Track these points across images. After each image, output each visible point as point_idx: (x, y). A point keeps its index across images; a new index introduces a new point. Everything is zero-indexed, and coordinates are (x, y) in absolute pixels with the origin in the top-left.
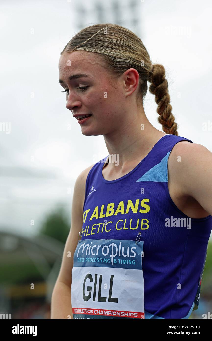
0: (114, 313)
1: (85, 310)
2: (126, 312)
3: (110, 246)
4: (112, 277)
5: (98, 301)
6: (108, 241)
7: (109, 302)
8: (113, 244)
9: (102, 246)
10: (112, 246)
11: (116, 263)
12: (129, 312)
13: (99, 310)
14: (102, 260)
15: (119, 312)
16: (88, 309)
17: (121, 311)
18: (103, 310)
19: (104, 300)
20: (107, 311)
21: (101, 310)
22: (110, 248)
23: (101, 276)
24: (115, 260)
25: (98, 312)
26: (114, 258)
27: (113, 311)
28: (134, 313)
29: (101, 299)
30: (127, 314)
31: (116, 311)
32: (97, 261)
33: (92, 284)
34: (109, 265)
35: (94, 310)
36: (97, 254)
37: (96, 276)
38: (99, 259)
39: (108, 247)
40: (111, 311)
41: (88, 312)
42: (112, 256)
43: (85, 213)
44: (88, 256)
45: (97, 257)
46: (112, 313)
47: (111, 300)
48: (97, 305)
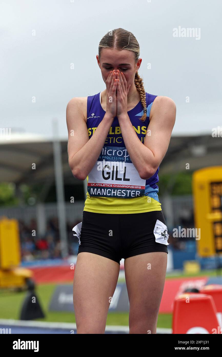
0: (127, 187)
1: (106, 185)
2: (135, 186)
3: (123, 151)
5: (116, 180)
6: (121, 148)
7: (123, 180)
9: (117, 151)
10: (125, 151)
11: (128, 160)
12: (136, 186)
13: (117, 185)
14: (118, 158)
15: (130, 186)
16: (108, 184)
17: (131, 186)
18: (120, 185)
19: (120, 179)
20: (123, 186)
21: (118, 185)
22: (124, 152)
24: (127, 159)
25: (116, 186)
26: (126, 158)
27: (126, 185)
28: (139, 186)
29: (117, 179)
30: (135, 187)
31: (129, 186)
32: (113, 158)
34: (122, 161)
35: (113, 185)
36: (114, 155)
38: (115, 158)
39: (122, 151)
40: (125, 185)
41: (108, 185)
42: (125, 156)
43: (90, 129)
44: (104, 155)
45: (113, 156)
46: (126, 187)
47: (125, 179)
48: (115, 182)
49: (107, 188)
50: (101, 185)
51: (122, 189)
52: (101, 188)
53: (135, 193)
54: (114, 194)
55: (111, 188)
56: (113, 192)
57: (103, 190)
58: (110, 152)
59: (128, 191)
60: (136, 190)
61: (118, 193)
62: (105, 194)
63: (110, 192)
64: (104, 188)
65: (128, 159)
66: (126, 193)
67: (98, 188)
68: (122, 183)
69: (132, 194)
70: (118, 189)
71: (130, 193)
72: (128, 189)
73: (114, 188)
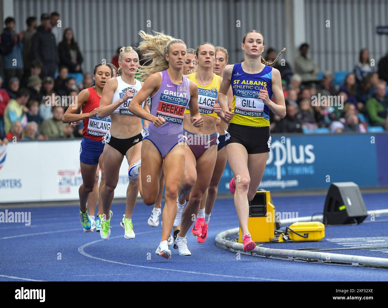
4: (254, 101)
6: (252, 91)
8: (254, 92)
9: (250, 92)
15: (256, 110)
19: (251, 107)
21: (250, 110)
22: (253, 93)
23: (250, 101)
28: (260, 110)
29: (249, 107)
33: (246, 103)
34: (252, 98)
37: (248, 101)
42: (254, 95)
43: (236, 80)
44: (243, 94)
45: (248, 95)
46: (254, 111)
47: (253, 107)
48: (248, 108)
49: (244, 111)
50: (241, 109)
51: (252, 112)
52: (241, 110)
53: (258, 114)
54: (248, 114)
55: (246, 111)
56: (247, 113)
57: (242, 111)
58: (246, 93)
59: (255, 113)
60: (259, 112)
61: (250, 114)
62: (243, 114)
63: (245, 113)
64: (243, 111)
65: (255, 97)
66: (254, 114)
67: (240, 110)
68: (252, 109)
69: (257, 114)
70: (250, 112)
71: (256, 114)
72: (255, 112)
73: (248, 111)
